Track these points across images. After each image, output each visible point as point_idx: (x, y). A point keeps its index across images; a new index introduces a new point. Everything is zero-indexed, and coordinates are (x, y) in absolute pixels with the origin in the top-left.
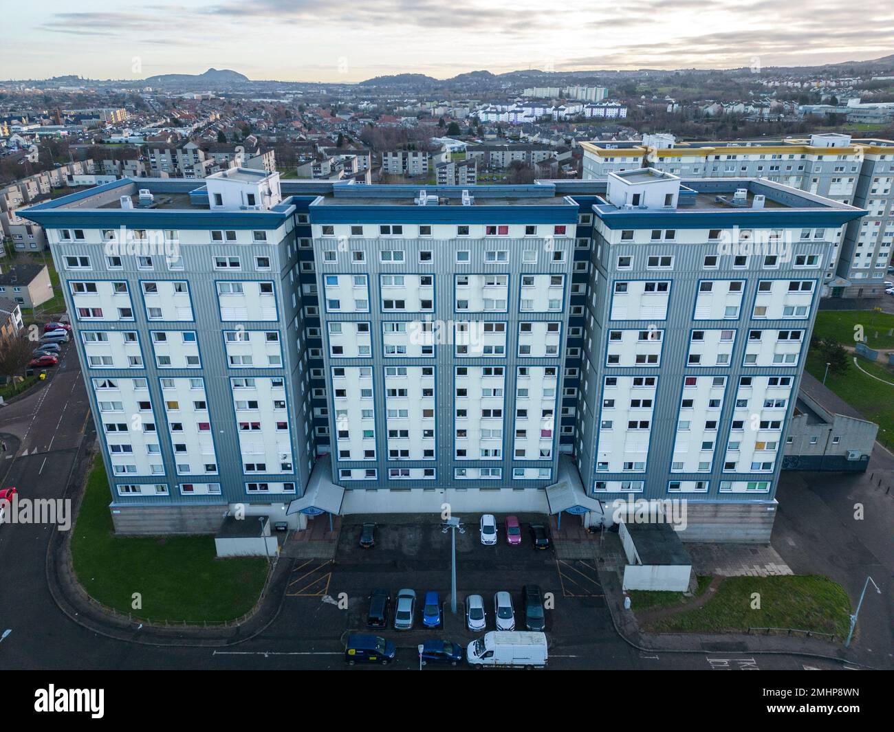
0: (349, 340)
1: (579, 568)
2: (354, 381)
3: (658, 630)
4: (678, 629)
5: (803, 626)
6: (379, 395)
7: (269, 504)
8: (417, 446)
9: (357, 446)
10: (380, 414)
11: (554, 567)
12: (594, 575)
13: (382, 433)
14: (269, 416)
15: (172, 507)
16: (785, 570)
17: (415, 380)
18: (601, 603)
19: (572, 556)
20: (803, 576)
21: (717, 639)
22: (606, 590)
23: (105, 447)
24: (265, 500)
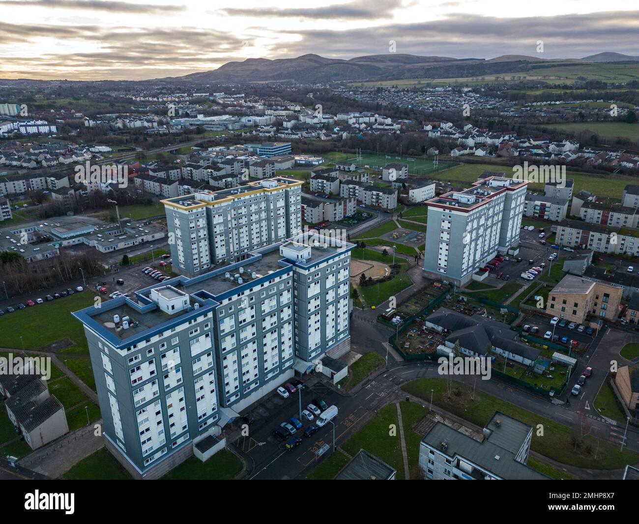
1: (317, 386)
2: (230, 360)
3: (351, 389)
4: (354, 385)
5: (376, 367)
7: (208, 430)
9: (232, 387)
11: (311, 391)
12: (323, 386)
14: (207, 390)
15: (170, 457)
16: (359, 356)
18: (332, 392)
19: (313, 384)
20: (365, 354)
21: (363, 382)
22: (330, 387)
23: (140, 444)
24: (206, 430)
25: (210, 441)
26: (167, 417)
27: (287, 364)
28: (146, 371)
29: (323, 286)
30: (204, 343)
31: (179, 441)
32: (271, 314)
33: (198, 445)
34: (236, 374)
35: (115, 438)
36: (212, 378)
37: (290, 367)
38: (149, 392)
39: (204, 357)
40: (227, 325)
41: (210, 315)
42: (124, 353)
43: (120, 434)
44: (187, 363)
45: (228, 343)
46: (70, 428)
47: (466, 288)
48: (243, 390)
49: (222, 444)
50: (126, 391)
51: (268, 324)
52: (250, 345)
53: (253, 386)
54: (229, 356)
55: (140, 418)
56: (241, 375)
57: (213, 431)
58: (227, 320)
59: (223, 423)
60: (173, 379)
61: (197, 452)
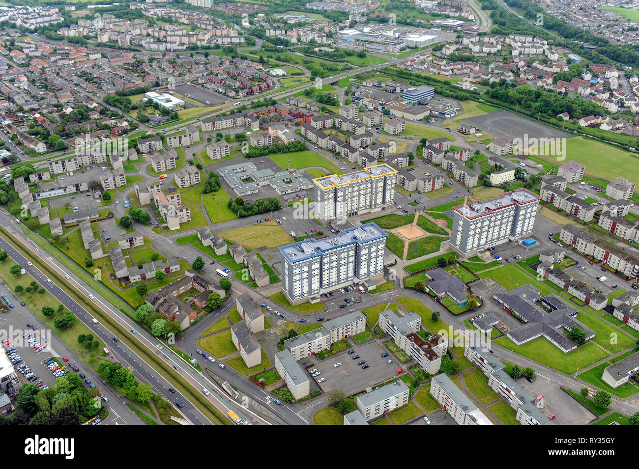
23: (293, 292)
24: (314, 294)
25: (315, 298)
26: (302, 286)
27: (350, 279)
28: (297, 271)
29: (370, 250)
30: (317, 265)
31: (305, 295)
32: (344, 259)
33: (311, 298)
34: (328, 278)
35: (285, 289)
36: (318, 277)
37: (352, 280)
38: (298, 277)
39: (316, 270)
40: (326, 260)
41: (320, 257)
42: (292, 264)
43: (287, 288)
44: (310, 270)
45: (326, 267)
46: (271, 283)
47: (469, 259)
48: (329, 284)
49: (319, 300)
50: (291, 276)
51: (342, 262)
52: (334, 269)
53: (334, 284)
54: (326, 271)
55: (313, 279)
56: (330, 279)
57: (316, 295)
58: (326, 259)
59: (320, 294)
60: (305, 275)
61: (310, 300)
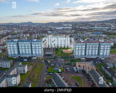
0: (20, 47)
2: (21, 49)
6: (22, 50)
8: (24, 53)
9: (21, 53)
10: (22, 51)
13: (22, 52)
14: (16, 51)
17: (24, 49)
